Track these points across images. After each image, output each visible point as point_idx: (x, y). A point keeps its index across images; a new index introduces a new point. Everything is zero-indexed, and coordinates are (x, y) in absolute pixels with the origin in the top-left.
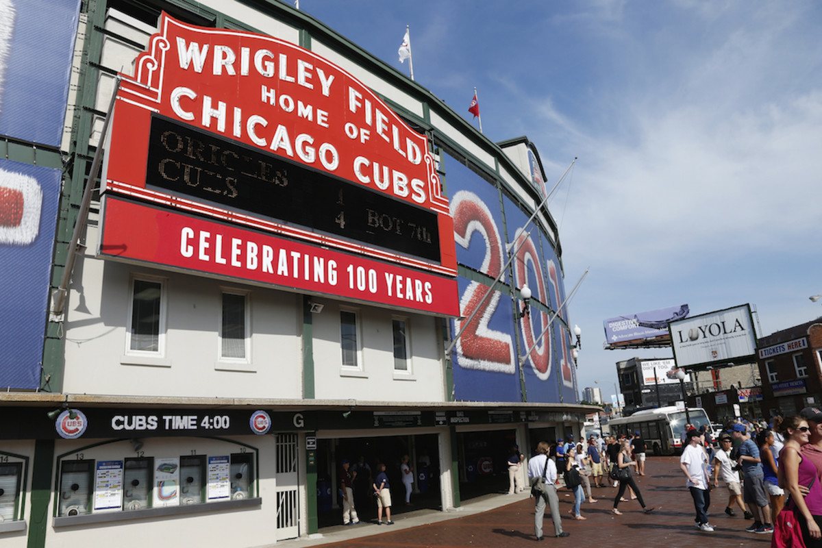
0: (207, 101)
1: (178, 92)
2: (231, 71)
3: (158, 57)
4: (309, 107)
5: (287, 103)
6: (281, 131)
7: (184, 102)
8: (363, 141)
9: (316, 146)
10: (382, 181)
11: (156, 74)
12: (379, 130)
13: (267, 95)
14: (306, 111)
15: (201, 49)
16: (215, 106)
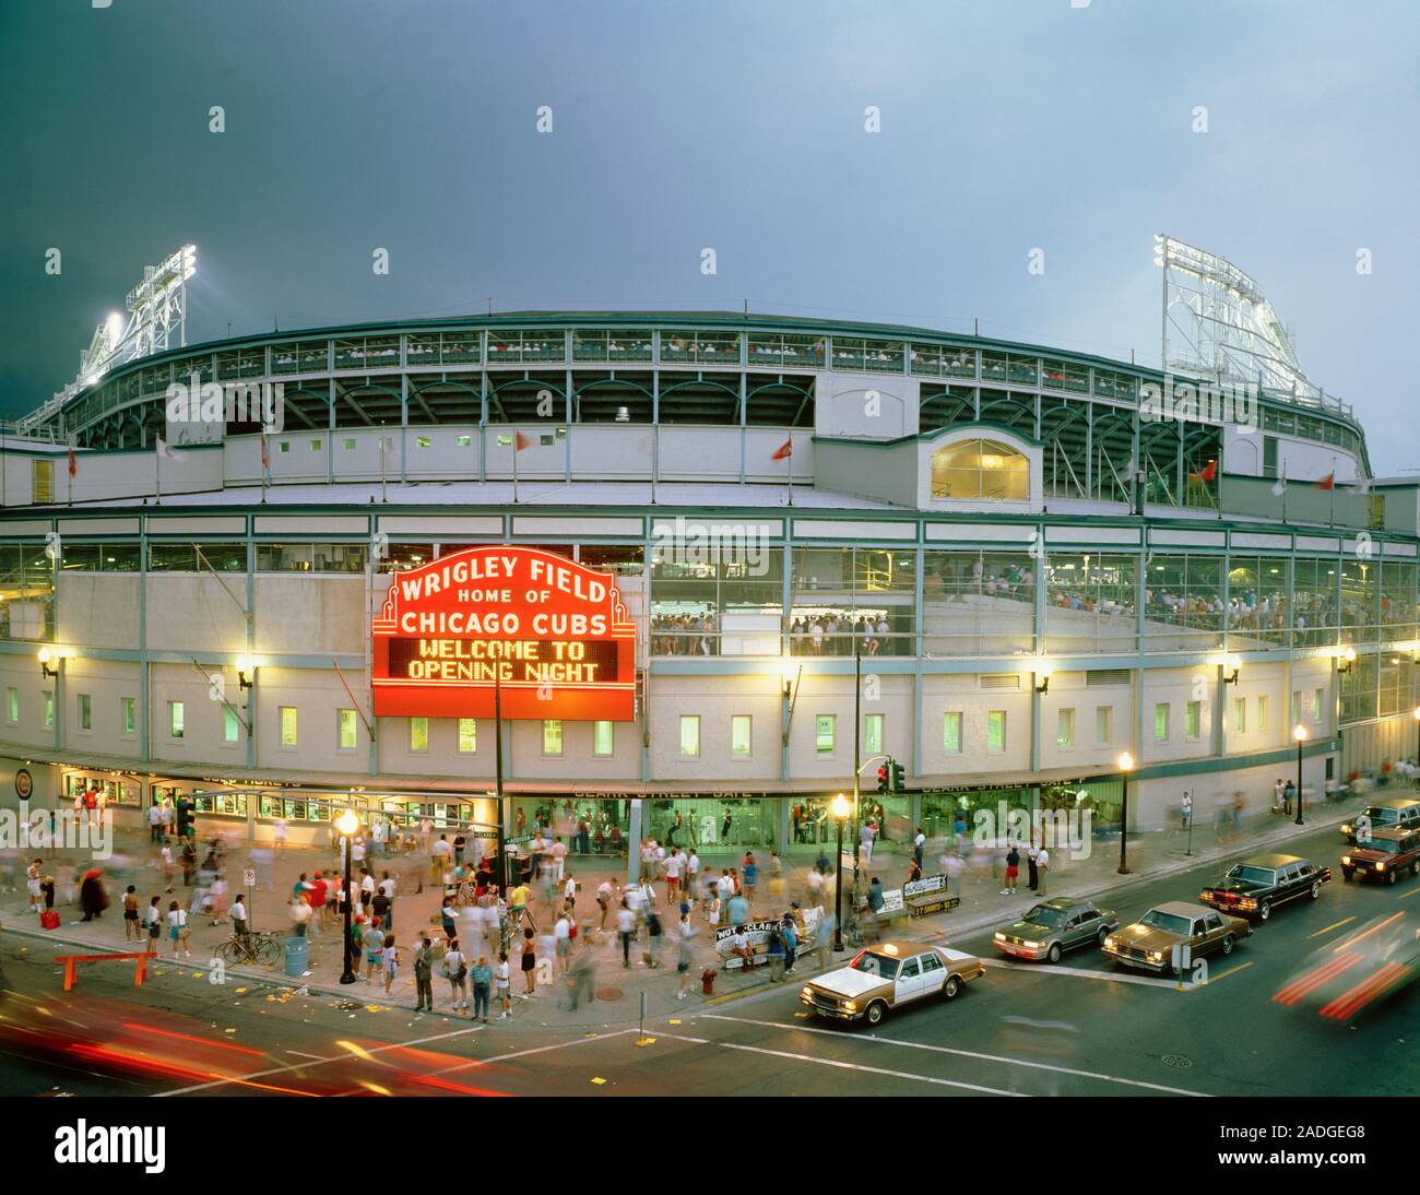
0: (423, 615)
1: (406, 616)
2: (437, 589)
3: (393, 601)
4: (496, 592)
5: (477, 596)
6: (474, 617)
7: (411, 622)
8: (542, 601)
9: (500, 620)
10: (559, 626)
11: (393, 611)
12: (560, 586)
13: (463, 595)
14: (492, 596)
15: (417, 582)
16: (427, 618)
